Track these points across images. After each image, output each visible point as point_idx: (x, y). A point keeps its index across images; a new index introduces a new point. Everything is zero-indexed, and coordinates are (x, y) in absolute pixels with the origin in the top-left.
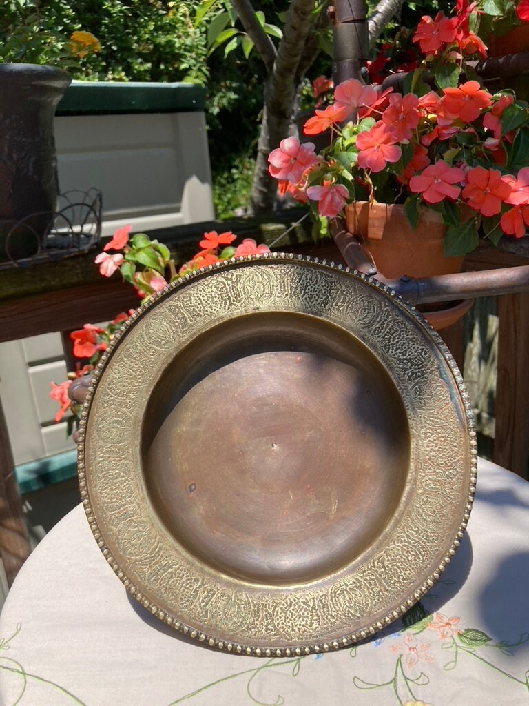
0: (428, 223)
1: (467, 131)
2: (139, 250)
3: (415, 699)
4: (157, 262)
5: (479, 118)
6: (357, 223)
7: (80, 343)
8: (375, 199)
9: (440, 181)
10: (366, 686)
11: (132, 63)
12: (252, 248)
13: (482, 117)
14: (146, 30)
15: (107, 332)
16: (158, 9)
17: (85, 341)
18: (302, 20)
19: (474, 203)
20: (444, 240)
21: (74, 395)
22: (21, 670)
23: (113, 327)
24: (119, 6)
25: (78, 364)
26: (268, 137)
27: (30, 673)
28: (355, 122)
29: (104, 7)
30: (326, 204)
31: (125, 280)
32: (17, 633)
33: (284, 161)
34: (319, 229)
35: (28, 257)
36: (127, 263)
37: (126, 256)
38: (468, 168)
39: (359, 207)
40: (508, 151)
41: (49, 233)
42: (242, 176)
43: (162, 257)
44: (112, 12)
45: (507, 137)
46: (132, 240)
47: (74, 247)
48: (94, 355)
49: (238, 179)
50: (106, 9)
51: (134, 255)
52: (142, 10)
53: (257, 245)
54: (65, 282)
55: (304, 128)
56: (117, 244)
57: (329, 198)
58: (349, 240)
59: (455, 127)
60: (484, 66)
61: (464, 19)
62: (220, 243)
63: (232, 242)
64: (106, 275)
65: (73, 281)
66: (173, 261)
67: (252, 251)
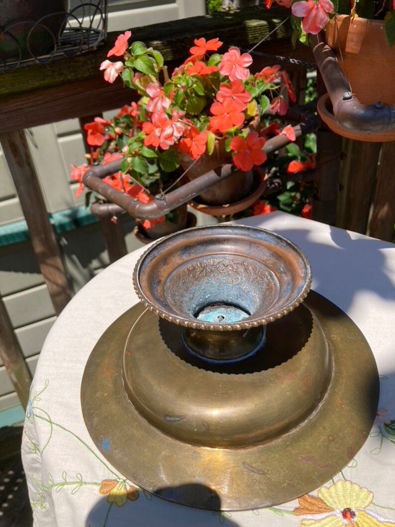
2: (137, 57)
3: (345, 479)
4: (152, 69)
6: (336, 37)
7: (92, 134)
8: (357, 13)
12: (236, 57)
15: (113, 125)
17: (96, 132)
21: (88, 183)
22: (48, 419)
23: (118, 121)
25: (92, 149)
27: (55, 423)
30: (310, 21)
31: (126, 85)
32: (46, 388)
34: (299, 36)
35: (47, 54)
36: (127, 70)
37: (126, 63)
39: (339, 20)
41: (64, 28)
43: (157, 63)
46: (130, 48)
47: (85, 43)
48: (103, 144)
51: (132, 62)
53: (241, 54)
54: (79, 76)
56: (118, 51)
58: (327, 54)
62: (208, 49)
63: (219, 49)
64: (110, 82)
65: (85, 75)
66: (166, 67)
67: (236, 60)
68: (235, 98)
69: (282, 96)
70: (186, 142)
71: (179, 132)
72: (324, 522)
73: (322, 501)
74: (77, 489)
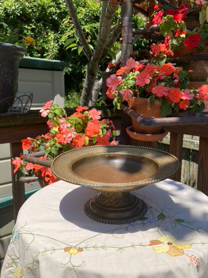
0: (156, 105)
1: (168, 77)
2: (55, 109)
3: (165, 234)
5: (172, 74)
6: (133, 104)
7: (25, 144)
9: (161, 90)
10: (149, 232)
11: (33, 53)
12: (95, 111)
13: (173, 73)
14: (39, 42)
15: (35, 141)
16: (45, 35)
17: (27, 144)
18: (103, 43)
19: (171, 99)
20: (161, 111)
21: (28, 159)
22: (31, 233)
24: (30, 32)
26: (87, 82)
27: (35, 234)
28: (133, 72)
29: (24, 32)
30: (126, 96)
32: (26, 224)
33: (111, 82)
36: (51, 114)
37: (51, 111)
38: (169, 88)
39: (133, 99)
40: (180, 84)
42: (72, 98)
43: (63, 112)
44: (27, 34)
45: (180, 80)
48: (30, 149)
49: (70, 99)
50: (25, 33)
51: (53, 111)
52: (39, 35)
53: (97, 111)
55: (117, 72)
56: (47, 107)
57: (126, 94)
58: (130, 109)
59: (165, 76)
60: (172, 59)
61: (167, 45)
62: (83, 109)
63: (87, 109)
64: (44, 117)
65: (19, 124)
66: (66, 114)
67: (95, 112)
68: (95, 126)
69: (110, 130)
70: (76, 141)
71: (74, 135)
72: (162, 246)
73: (159, 241)
74: (53, 252)
